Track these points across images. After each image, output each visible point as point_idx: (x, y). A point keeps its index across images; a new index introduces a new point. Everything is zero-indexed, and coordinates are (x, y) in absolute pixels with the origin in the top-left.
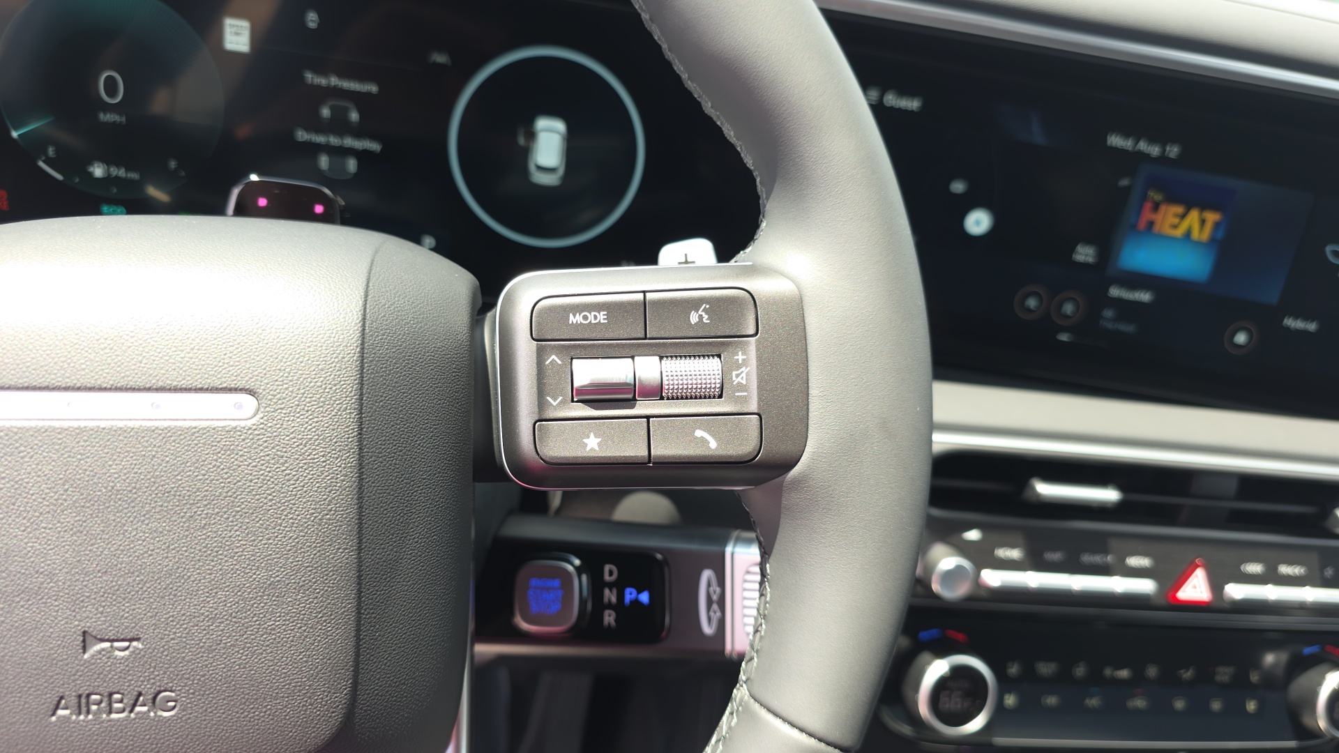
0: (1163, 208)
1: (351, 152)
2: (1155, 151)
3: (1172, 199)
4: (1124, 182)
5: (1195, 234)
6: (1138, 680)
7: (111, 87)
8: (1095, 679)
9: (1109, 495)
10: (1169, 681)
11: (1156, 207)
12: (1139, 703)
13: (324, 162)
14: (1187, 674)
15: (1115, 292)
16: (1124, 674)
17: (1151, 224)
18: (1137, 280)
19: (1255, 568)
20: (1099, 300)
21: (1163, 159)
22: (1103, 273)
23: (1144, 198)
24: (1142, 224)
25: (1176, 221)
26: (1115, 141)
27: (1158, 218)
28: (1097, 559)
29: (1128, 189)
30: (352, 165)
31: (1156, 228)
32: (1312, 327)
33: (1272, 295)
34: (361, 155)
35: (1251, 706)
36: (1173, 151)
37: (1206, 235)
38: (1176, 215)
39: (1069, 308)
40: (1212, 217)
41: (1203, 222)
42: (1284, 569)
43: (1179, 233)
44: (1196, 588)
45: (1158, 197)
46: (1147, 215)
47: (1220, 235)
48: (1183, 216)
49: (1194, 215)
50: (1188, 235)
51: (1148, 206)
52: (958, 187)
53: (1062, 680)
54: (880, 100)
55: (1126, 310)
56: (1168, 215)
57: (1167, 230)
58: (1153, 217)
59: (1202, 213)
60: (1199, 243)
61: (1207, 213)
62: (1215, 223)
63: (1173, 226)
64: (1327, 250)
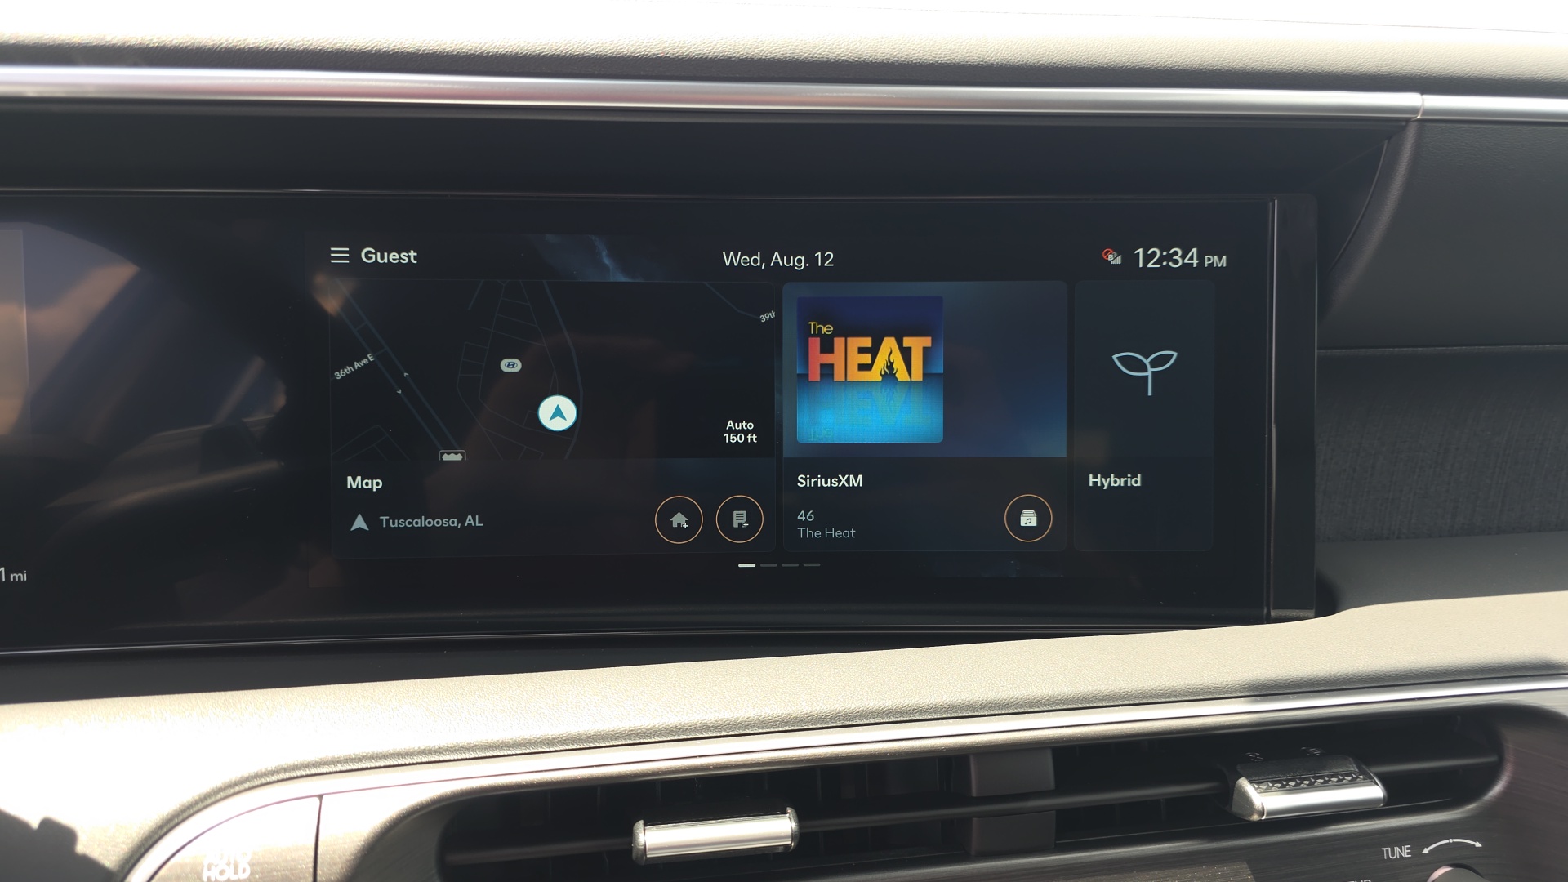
0: (839, 342)
2: (800, 263)
3: (848, 331)
4: (768, 316)
5: (901, 374)
9: (775, 825)
11: (827, 347)
15: (803, 481)
17: (827, 370)
18: (834, 458)
20: (784, 500)
21: (814, 272)
22: (776, 456)
23: (805, 334)
24: (815, 374)
25: (866, 359)
26: (732, 259)
27: (836, 359)
29: (777, 323)
31: (839, 375)
32: (1136, 481)
33: (1051, 444)
36: (827, 259)
37: (917, 374)
38: (862, 350)
39: (740, 518)
40: (917, 344)
41: (906, 354)
43: (875, 374)
45: (827, 330)
46: (817, 358)
47: (939, 365)
48: (874, 351)
49: (889, 343)
50: (889, 374)
51: (815, 344)
52: (511, 365)
54: (355, 255)
55: (829, 505)
56: (849, 352)
57: (855, 375)
58: (827, 359)
59: (900, 343)
60: (910, 384)
61: (907, 342)
62: (925, 349)
63: (863, 367)
64: (1115, 357)
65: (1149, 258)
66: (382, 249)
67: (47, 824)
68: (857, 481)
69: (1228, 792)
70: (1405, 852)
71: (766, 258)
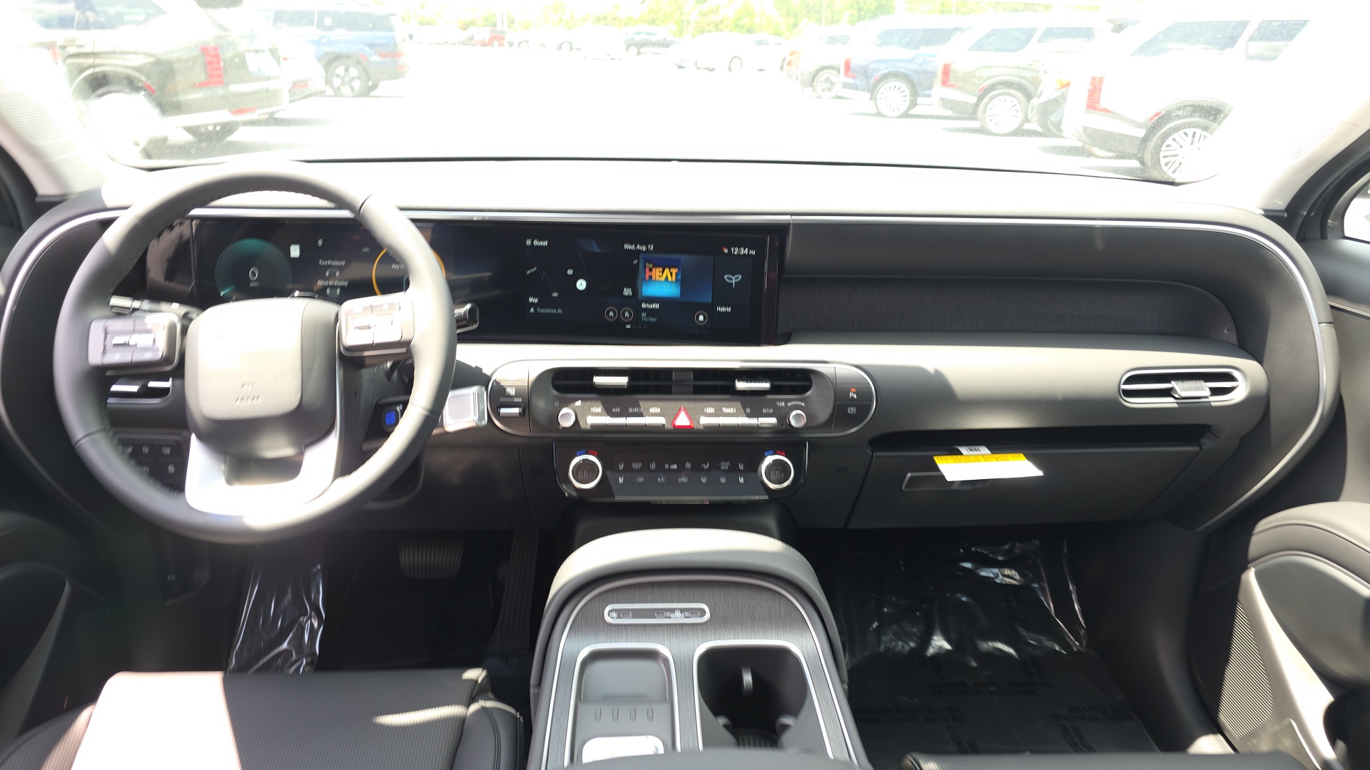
0: (654, 270)
1: (337, 287)
2: (644, 248)
3: (656, 266)
4: (635, 262)
5: (670, 279)
6: (681, 468)
7: (254, 274)
8: (660, 469)
9: (623, 381)
10: (697, 468)
11: (651, 270)
12: (684, 480)
13: (328, 291)
14: (706, 466)
15: (644, 306)
16: (675, 467)
17: (650, 277)
18: (651, 300)
19: (710, 410)
20: (638, 310)
21: (648, 251)
22: (636, 299)
23: (645, 267)
24: (647, 277)
25: (660, 274)
26: (627, 246)
27: (653, 274)
28: (636, 410)
29: (638, 265)
30: (338, 291)
31: (653, 278)
32: (729, 310)
33: (708, 299)
34: (342, 288)
35: (741, 480)
36: (651, 247)
37: (674, 278)
38: (659, 272)
39: (627, 314)
40: (674, 271)
41: (671, 274)
42: (725, 410)
43: (663, 279)
44: (683, 420)
45: (651, 266)
46: (648, 274)
47: (680, 277)
48: (663, 272)
49: (667, 270)
50: (667, 277)
51: (647, 270)
52: (570, 272)
53: (645, 469)
54: (532, 242)
55: (650, 312)
56: (657, 272)
57: (658, 278)
58: (651, 274)
59: (670, 270)
60: (672, 282)
61: (672, 270)
62: (676, 274)
63: (659, 276)
64: (725, 277)
65: (736, 251)
66: (540, 240)
67: (476, 367)
68: (657, 306)
69: (734, 385)
70: (783, 404)
71: (636, 246)
